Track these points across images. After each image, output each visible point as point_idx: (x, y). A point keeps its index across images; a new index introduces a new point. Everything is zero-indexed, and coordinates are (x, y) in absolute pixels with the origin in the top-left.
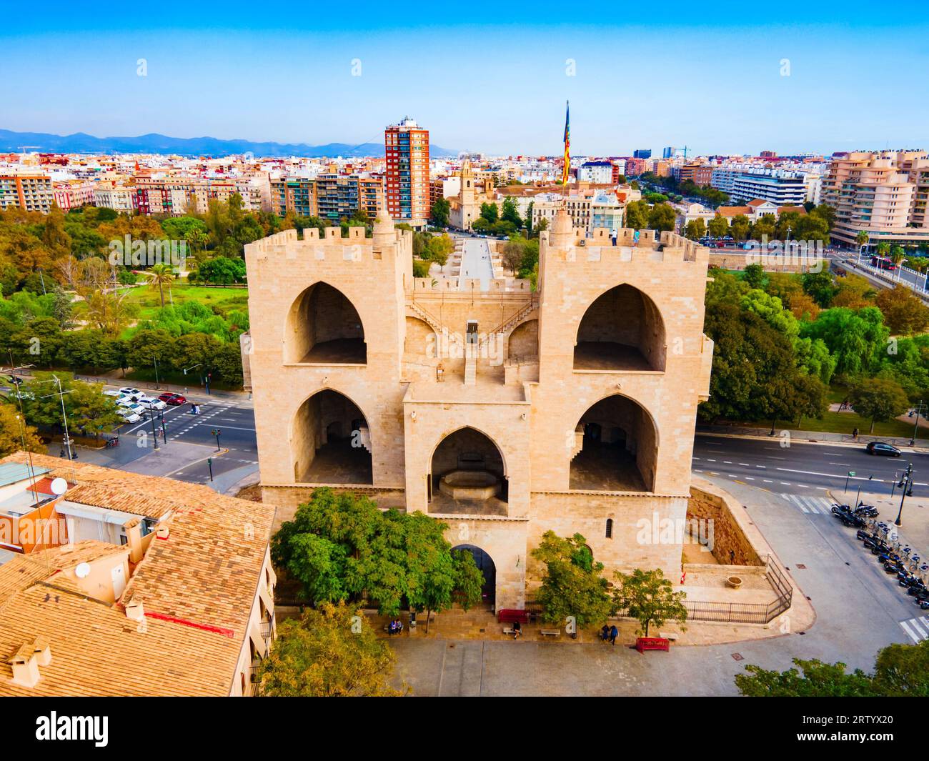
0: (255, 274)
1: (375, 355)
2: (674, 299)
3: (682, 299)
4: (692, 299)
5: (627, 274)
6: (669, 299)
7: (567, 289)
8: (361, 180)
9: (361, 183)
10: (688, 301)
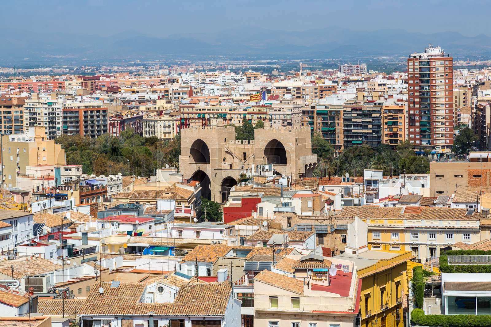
0: (183, 137)
1: (212, 160)
2: (287, 143)
3: (289, 143)
5: (274, 136)
7: (261, 141)
8: (386, 107)
9: (385, 110)
10: (291, 144)
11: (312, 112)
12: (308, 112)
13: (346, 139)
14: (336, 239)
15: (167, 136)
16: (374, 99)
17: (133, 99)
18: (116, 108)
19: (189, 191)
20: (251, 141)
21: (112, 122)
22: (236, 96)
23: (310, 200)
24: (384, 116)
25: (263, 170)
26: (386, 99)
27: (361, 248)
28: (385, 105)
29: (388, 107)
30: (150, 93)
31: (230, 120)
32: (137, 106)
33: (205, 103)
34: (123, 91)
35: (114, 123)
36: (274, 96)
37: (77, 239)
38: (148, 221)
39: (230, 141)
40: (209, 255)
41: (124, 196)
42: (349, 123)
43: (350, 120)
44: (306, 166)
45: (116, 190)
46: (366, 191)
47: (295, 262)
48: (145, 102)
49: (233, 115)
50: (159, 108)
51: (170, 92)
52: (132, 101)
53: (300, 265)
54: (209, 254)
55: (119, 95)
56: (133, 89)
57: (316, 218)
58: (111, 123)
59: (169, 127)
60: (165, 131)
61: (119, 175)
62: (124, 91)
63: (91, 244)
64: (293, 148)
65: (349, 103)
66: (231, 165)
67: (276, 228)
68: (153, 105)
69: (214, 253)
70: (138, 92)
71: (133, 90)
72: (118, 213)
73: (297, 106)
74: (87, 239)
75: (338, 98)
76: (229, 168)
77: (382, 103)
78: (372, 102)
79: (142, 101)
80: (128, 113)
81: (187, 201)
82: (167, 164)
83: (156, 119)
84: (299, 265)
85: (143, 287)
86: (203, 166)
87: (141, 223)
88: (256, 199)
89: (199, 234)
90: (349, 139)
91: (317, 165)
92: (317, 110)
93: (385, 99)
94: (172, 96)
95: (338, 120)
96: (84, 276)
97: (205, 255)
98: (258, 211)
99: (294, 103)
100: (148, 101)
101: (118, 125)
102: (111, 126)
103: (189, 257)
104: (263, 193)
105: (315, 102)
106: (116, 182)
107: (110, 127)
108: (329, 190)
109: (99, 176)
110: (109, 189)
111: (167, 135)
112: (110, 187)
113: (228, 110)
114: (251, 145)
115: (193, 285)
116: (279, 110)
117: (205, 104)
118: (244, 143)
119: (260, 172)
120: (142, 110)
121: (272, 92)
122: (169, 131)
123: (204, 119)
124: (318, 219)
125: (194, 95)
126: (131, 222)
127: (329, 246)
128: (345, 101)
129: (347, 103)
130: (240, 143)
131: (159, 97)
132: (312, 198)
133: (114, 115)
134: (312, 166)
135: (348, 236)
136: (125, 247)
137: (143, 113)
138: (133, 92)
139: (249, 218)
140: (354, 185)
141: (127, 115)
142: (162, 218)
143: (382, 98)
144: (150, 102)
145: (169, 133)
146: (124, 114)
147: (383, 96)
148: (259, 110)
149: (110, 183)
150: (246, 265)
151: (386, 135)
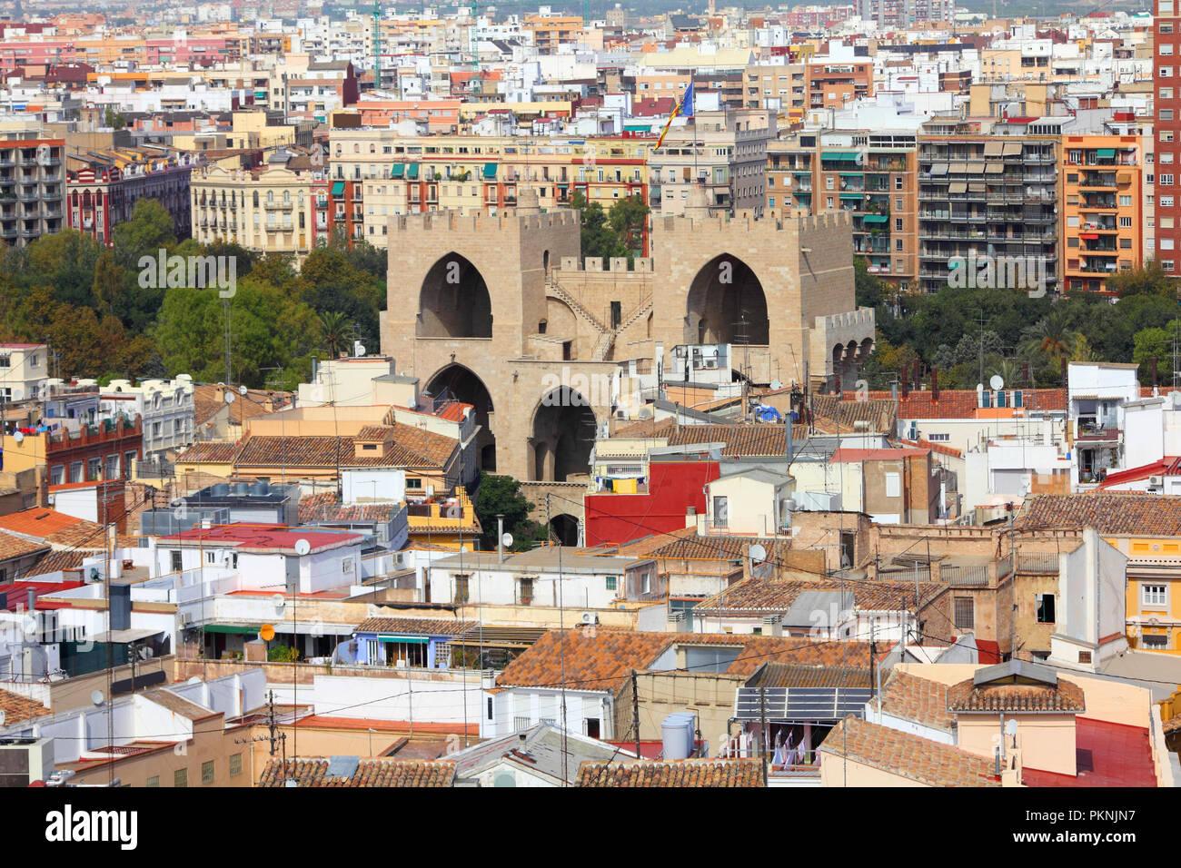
1: (499, 327)
2: (771, 268)
3: (778, 269)
4: (787, 269)
5: (727, 243)
6: (767, 269)
7: (674, 259)
8: (1072, 139)
9: (1068, 150)
10: (784, 270)
11: (806, 159)
12: (791, 158)
13: (927, 255)
14: (1015, 606)
15: (280, 244)
16: (1031, 111)
17: (141, 107)
18: (92, 139)
19: (442, 440)
20: (637, 261)
21: (81, 191)
22: (520, 99)
23: (893, 469)
24: (1066, 172)
25: (696, 365)
26: (1072, 112)
27: (1102, 641)
28: (1069, 134)
29: (1079, 139)
30: (204, 87)
31: (511, 184)
32: (161, 133)
33: (419, 124)
34: (104, 80)
35: (87, 193)
36: (656, 100)
37: (90, 608)
38: (340, 544)
39: (564, 261)
40: (591, 665)
41: (214, 455)
42: (938, 197)
43: (943, 188)
44: (838, 348)
45: (173, 434)
46: (1080, 438)
47: (953, 690)
48: (189, 121)
49: (519, 169)
50: (242, 142)
51: (276, 83)
52: (142, 116)
53: (975, 700)
54: (592, 660)
55: (89, 96)
56: (137, 74)
57: (944, 534)
58: (75, 193)
59: (287, 211)
60: (273, 226)
61: (184, 381)
62: (109, 82)
63: (142, 625)
64: (791, 287)
65: (939, 127)
66: (567, 346)
67: (804, 567)
68: (219, 128)
69: (609, 656)
70: (158, 83)
71: (140, 77)
72: (217, 514)
73: (751, 137)
74: (130, 607)
75: (900, 109)
76: (559, 356)
77: (1059, 127)
78: (1023, 121)
79: (176, 117)
80: (134, 158)
81: (441, 473)
82: (357, 343)
83: (239, 181)
84: (971, 699)
85: (444, 776)
86: (465, 348)
87: (317, 550)
88: (702, 468)
89: (532, 588)
90: (938, 255)
91: (873, 348)
92: (825, 150)
93: (1070, 111)
94: (280, 98)
95: (899, 186)
96: (134, 740)
97: (578, 665)
98: (711, 507)
99: (738, 124)
100: (197, 115)
101: (100, 204)
102: (76, 205)
103: (520, 672)
104: (723, 445)
105: (816, 123)
106: (172, 407)
107: (74, 209)
108: (931, 437)
109: (107, 384)
110: (148, 432)
111: (280, 237)
112: (151, 422)
113: (502, 152)
114: (640, 276)
115: (621, 767)
116: (686, 152)
117: (419, 128)
118: (612, 268)
119: (687, 370)
120: (183, 148)
121: (640, 87)
122: (288, 226)
123: (413, 179)
124: (950, 539)
125: (363, 97)
126: (281, 546)
127: (994, 633)
128: (926, 119)
129: (932, 127)
130: (600, 269)
131: (235, 101)
132: (900, 465)
133: (85, 166)
134: (858, 352)
135: (1060, 598)
136: (268, 639)
137: (187, 158)
138: (141, 84)
139: (680, 534)
140: (1021, 416)
141: (133, 168)
142: (369, 532)
143: (1056, 108)
144: (207, 121)
145: (289, 231)
146: (120, 164)
147: (1062, 102)
148: (615, 152)
149: (151, 411)
150: (741, 699)
151: (1073, 242)
